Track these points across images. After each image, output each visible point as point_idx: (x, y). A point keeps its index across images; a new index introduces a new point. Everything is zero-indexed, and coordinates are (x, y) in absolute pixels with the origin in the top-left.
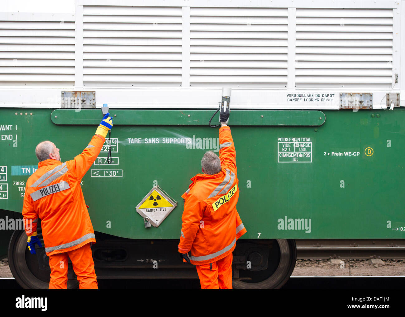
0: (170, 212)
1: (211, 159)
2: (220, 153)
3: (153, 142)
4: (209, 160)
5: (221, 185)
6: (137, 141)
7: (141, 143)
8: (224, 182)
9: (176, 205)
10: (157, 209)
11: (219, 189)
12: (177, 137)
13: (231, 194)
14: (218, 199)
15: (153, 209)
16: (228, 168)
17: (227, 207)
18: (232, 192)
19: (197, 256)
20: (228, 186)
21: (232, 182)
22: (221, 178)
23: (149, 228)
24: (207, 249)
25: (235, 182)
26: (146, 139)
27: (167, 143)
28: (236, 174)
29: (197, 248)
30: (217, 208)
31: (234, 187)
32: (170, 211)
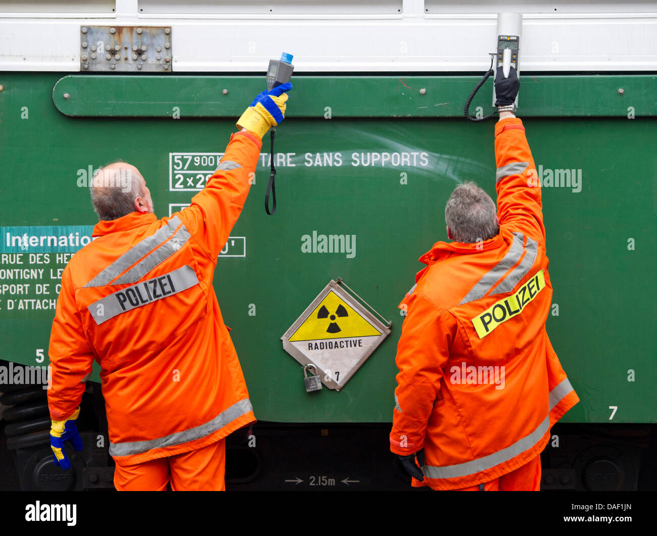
0: (374, 348)
1: (469, 201)
2: (498, 191)
3: (327, 163)
4: (463, 203)
5: (496, 271)
6: (283, 160)
7: (294, 165)
8: (506, 263)
9: (389, 331)
10: (338, 341)
11: (491, 281)
12: (391, 150)
13: (527, 295)
14: (489, 305)
15: (328, 341)
16: (518, 229)
17: (516, 328)
18: (530, 290)
19: (442, 466)
20: (517, 272)
21: (527, 264)
22: (497, 251)
23: (316, 393)
24: (468, 445)
25: (538, 263)
26: (307, 155)
27: (365, 165)
28: (544, 244)
29: (443, 444)
30: (487, 330)
31: (534, 277)
32: (371, 347)
